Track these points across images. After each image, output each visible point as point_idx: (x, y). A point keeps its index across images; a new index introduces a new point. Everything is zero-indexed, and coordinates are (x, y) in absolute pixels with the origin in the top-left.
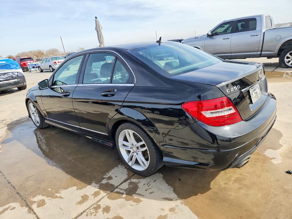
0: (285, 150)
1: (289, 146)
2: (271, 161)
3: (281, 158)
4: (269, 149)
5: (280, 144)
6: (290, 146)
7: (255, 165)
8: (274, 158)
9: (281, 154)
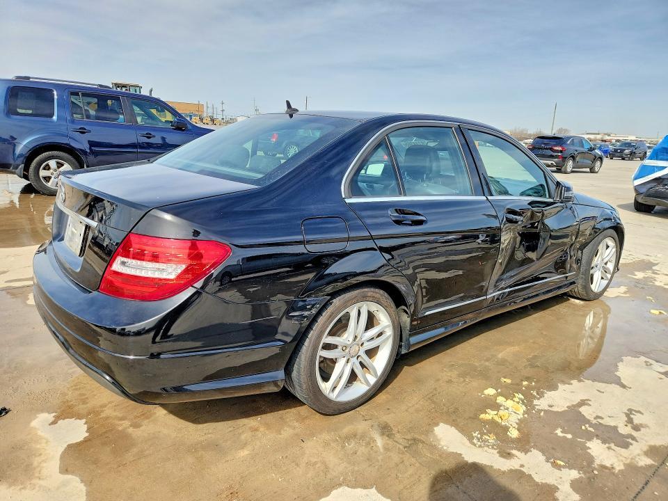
0: (44, 461)
1: (41, 482)
2: (54, 414)
3: (39, 433)
4: (86, 440)
5: (73, 473)
6: (40, 487)
7: (76, 389)
8: (54, 423)
9: (47, 443)
